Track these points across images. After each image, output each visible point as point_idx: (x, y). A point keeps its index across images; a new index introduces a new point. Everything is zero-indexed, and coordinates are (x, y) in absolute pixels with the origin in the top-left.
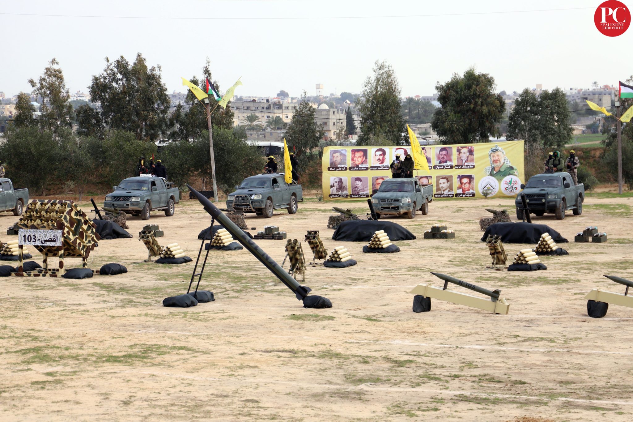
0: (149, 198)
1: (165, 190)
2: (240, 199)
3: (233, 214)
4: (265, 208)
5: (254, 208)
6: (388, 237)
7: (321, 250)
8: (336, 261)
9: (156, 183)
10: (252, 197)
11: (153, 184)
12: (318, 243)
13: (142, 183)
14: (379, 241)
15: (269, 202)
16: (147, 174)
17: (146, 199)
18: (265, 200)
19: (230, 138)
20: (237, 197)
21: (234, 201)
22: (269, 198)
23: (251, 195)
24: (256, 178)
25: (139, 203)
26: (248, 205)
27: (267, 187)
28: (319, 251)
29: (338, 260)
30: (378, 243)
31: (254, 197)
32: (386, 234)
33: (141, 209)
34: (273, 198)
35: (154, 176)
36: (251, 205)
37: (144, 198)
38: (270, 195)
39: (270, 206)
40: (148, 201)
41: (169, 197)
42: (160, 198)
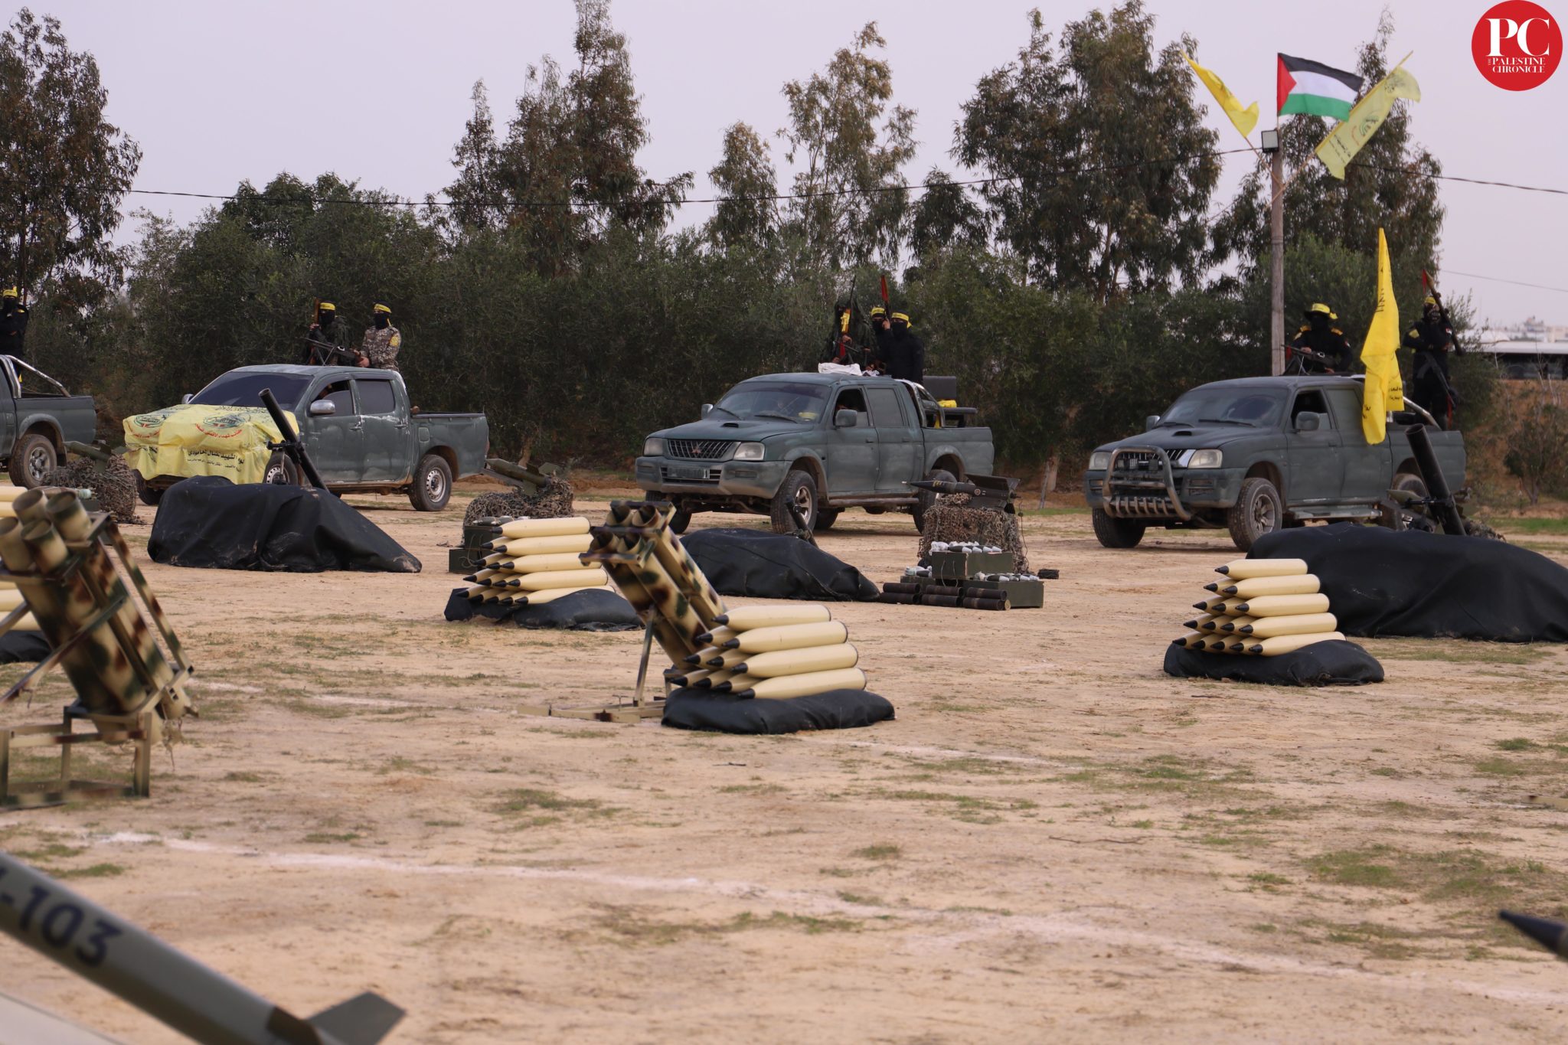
0: (814, 453)
1: (914, 432)
2: (1133, 463)
3: (967, 504)
4: (1237, 509)
5: (1186, 506)
6: (1323, 600)
9: (869, 397)
10: (1183, 461)
11: (851, 398)
13: (808, 392)
15: (1259, 483)
16: (845, 362)
17: (794, 454)
18: (1237, 473)
20: (1120, 456)
21: (1110, 472)
22: (1263, 469)
23: (1176, 452)
24: (1232, 387)
25: (760, 469)
26: (1163, 493)
27: (1266, 424)
31: (1194, 460)
33: (770, 495)
34: (1284, 470)
35: (874, 374)
36: (1172, 491)
37: (786, 449)
38: (1269, 456)
39: (1264, 501)
40: (802, 463)
41: (932, 460)
42: (881, 458)
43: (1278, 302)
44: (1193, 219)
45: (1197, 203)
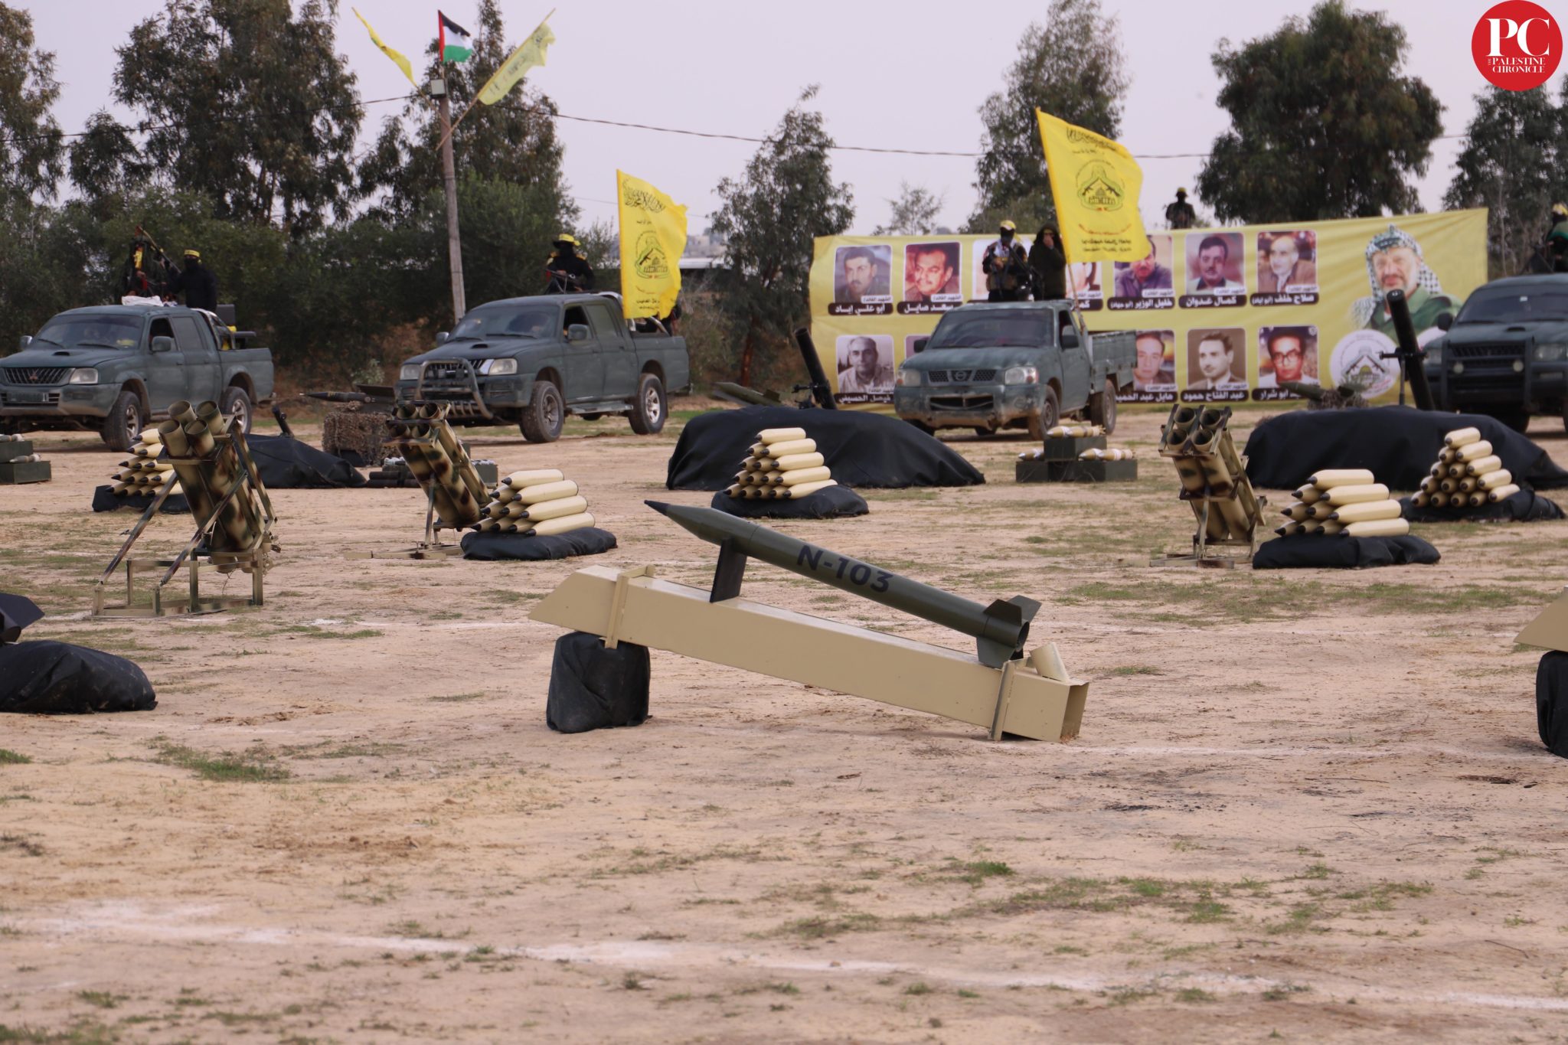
0: (138, 375)
1: (212, 354)
2: (441, 373)
3: (360, 410)
4: (530, 408)
5: (489, 407)
6: (819, 457)
7: (461, 485)
8: (512, 531)
9: (175, 325)
10: (484, 369)
11: (161, 326)
12: (445, 456)
13: (126, 321)
14: (775, 468)
15: (546, 386)
16: (148, 295)
17: (123, 377)
18: (529, 377)
19: (514, 211)
20: (428, 368)
21: (422, 381)
22: (547, 374)
23: (478, 362)
24: (510, 306)
25: (96, 391)
26: (470, 396)
27: (544, 335)
28: (454, 492)
29: (520, 526)
30: (771, 477)
31: (491, 368)
32: (811, 443)
33: (105, 413)
34: (562, 373)
35: (172, 304)
36: (477, 395)
37: (116, 373)
38: (551, 362)
39: (549, 400)
40: (130, 385)
41: (228, 378)
42: (189, 378)
43: (454, 230)
44: (341, 157)
45: (343, 144)
